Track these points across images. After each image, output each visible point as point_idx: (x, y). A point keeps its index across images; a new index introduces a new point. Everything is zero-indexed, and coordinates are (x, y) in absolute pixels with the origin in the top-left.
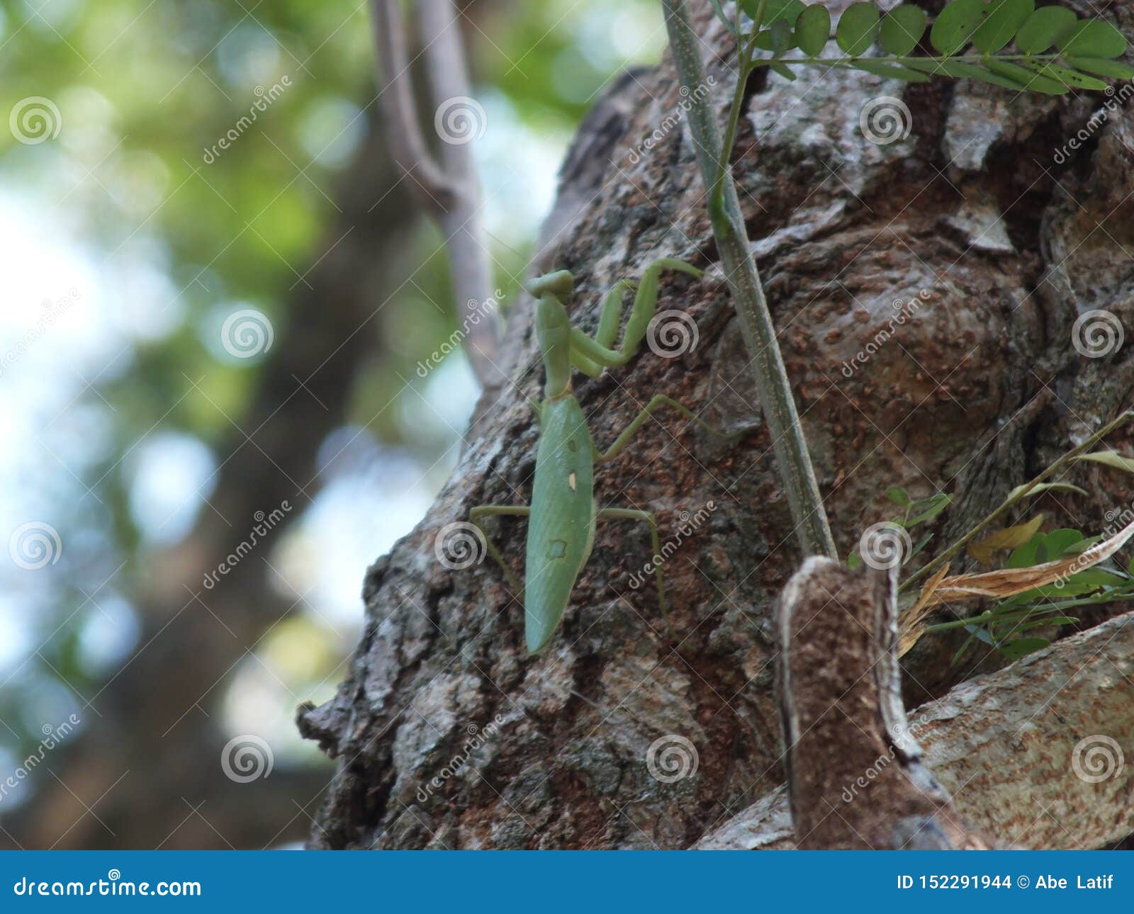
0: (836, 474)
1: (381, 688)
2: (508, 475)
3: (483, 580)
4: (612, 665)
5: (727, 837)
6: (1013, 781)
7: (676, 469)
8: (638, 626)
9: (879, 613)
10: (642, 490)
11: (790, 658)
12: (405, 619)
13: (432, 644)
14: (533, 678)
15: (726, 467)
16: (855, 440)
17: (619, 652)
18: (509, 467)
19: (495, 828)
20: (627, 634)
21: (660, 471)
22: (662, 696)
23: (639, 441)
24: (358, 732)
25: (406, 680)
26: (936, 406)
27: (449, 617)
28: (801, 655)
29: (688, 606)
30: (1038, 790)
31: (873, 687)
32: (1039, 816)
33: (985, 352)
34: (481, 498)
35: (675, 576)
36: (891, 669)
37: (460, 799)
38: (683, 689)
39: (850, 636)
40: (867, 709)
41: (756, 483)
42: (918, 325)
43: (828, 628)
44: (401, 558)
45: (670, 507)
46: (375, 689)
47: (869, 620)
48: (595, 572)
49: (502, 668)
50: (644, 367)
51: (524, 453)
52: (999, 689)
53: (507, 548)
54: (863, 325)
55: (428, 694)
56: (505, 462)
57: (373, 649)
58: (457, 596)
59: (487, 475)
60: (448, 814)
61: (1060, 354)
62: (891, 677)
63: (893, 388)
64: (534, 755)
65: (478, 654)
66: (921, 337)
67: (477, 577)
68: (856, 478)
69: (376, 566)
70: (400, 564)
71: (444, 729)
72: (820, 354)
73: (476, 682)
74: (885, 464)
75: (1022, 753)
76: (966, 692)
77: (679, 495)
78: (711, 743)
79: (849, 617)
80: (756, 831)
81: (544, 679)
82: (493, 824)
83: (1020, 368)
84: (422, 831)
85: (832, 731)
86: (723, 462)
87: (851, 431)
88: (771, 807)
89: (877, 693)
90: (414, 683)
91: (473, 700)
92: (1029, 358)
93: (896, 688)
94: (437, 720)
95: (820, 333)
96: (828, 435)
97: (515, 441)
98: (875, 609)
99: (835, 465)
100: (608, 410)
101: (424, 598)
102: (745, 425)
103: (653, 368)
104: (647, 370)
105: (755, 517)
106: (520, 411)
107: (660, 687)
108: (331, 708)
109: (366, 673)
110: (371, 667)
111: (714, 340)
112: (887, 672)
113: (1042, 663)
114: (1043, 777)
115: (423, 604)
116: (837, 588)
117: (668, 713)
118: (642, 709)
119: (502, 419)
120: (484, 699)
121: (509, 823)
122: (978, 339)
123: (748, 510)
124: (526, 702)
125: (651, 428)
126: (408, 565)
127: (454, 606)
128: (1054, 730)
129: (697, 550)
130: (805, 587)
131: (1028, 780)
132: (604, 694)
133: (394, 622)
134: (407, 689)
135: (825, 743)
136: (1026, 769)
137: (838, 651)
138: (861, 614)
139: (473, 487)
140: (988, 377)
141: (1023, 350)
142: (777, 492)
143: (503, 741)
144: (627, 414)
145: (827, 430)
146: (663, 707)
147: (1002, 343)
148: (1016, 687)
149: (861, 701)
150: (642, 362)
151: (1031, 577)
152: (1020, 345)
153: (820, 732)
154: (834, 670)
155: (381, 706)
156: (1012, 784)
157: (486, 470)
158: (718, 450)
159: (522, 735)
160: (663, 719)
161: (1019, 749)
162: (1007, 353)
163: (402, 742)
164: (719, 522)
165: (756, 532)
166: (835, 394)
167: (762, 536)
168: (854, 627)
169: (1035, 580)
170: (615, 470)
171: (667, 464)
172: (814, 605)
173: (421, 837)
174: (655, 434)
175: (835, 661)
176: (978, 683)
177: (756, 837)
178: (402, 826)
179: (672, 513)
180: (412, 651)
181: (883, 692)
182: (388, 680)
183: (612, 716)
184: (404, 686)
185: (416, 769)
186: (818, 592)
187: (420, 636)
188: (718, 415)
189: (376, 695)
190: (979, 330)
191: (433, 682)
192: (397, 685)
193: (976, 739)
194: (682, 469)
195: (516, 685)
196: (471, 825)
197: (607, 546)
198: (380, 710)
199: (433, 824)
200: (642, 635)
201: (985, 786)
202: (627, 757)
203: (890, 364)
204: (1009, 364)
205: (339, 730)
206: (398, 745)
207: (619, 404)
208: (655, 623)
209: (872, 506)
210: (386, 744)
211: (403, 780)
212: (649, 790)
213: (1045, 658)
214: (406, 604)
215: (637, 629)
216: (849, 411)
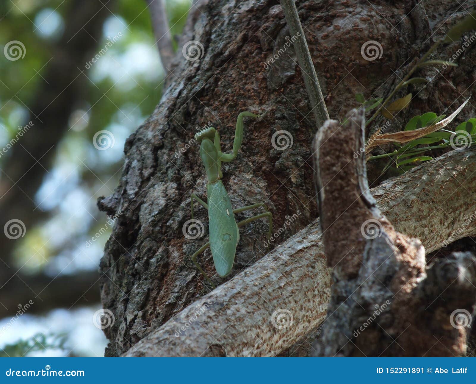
0: (328, 94)
1: (134, 189)
2: (187, 97)
3: (177, 142)
4: (234, 177)
5: (289, 245)
6: (408, 220)
7: (259, 93)
8: (245, 160)
9: (357, 143)
10: (245, 102)
11: (320, 163)
12: (143, 160)
13: (155, 170)
14: (200, 183)
15: (281, 92)
16: (335, 80)
17: (237, 171)
18: (187, 94)
19: (184, 247)
20: (240, 163)
21: (253, 94)
22: (256, 190)
23: (243, 81)
24: (124, 208)
25: (144, 185)
26: (369, 65)
27: (162, 158)
28: (325, 162)
29: (266, 151)
30: (418, 224)
31: (356, 175)
32: (418, 234)
33: (390, 42)
34: (175, 107)
35: (260, 138)
36: (363, 167)
37: (169, 235)
38: (264, 186)
39: (345, 153)
40: (353, 184)
41: (294, 98)
42: (361, 31)
43: (336, 150)
44: (141, 134)
45: (257, 109)
46: (131, 189)
47: (353, 146)
48: (225, 137)
49: (186, 179)
50: (245, 50)
51: (193, 88)
52: (401, 182)
53: (187, 128)
54: (337, 31)
55: (154, 191)
56: (185, 92)
57: (129, 173)
58: (166, 149)
59: (177, 98)
60: (164, 241)
61: (421, 42)
62: (363, 171)
63: (351, 58)
64: (201, 216)
65: (175, 173)
66: (363, 36)
67: (174, 141)
68: (336, 96)
69: (129, 138)
70: (140, 137)
71: (162, 205)
72: (320, 44)
73: (175, 185)
74: (349, 90)
75: (411, 209)
76: (387, 184)
77: (261, 104)
78: (277, 209)
79: (345, 145)
80: (301, 242)
81: (204, 183)
82: (184, 245)
83: (405, 49)
84: (153, 249)
85: (338, 194)
86: (279, 89)
87: (333, 76)
88: (307, 233)
89: (357, 177)
90: (147, 186)
91: (174, 193)
92: (408, 44)
93: (365, 175)
94: (158, 201)
95: (320, 35)
96: (324, 78)
97: (189, 83)
98: (356, 142)
99: (327, 91)
100: (230, 69)
101: (151, 150)
102: (289, 74)
103: (249, 50)
104: (246, 51)
105: (293, 113)
106: (191, 70)
107: (255, 186)
108: (112, 198)
109: (127, 183)
110: (129, 180)
111: (275, 38)
112: (361, 169)
113: (418, 171)
114: (420, 218)
115: (151, 153)
116: (340, 133)
117: (258, 196)
118: (247, 195)
119: (183, 74)
120: (178, 192)
121: (191, 244)
122: (387, 37)
123: (290, 110)
124: (197, 193)
125: (249, 76)
126: (144, 137)
127: (164, 153)
128: (424, 199)
129: (269, 127)
130: (325, 133)
131: (414, 220)
132: (231, 189)
133: (138, 161)
134: (144, 189)
135: (336, 199)
136: (413, 215)
137: (340, 159)
138: (350, 144)
139: (172, 103)
140: (391, 53)
141: (406, 41)
142: (303, 102)
143: (187, 210)
144: (238, 70)
145: (323, 76)
146: (256, 194)
147: (397, 38)
148: (408, 181)
149: (351, 181)
150: (244, 48)
151: (415, 134)
152: (404, 39)
153: (334, 194)
154: (339, 168)
155: (134, 196)
156: (407, 221)
157: (177, 95)
158: (277, 84)
159: (195, 207)
160: (256, 199)
161: (410, 207)
162: (399, 42)
163: (143, 212)
164: (278, 115)
165: (294, 119)
166: (327, 61)
167: (297, 121)
168: (347, 149)
169: (416, 136)
170: (233, 94)
171: (255, 91)
172: (330, 140)
173: (152, 251)
174: (250, 78)
175: (339, 164)
176: (392, 181)
177: (301, 245)
178: (144, 247)
179: (258, 111)
180: (146, 173)
181: (360, 177)
182: (137, 185)
183: (234, 198)
184: (143, 188)
185: (150, 223)
186: (331, 135)
187: (150, 166)
188: (277, 70)
189: (131, 192)
190: (387, 33)
191: (156, 186)
192: (140, 188)
193: (392, 203)
194: (262, 93)
195: (192, 186)
196: (173, 246)
197: (230, 126)
198: (133, 198)
199: (158, 246)
200: (246, 164)
201: (396, 223)
202: (241, 215)
203: (349, 48)
204: (400, 47)
205: (115, 207)
206: (141, 213)
207: (234, 66)
208: (252, 158)
209: (343, 108)
210: (136, 213)
211: (144, 227)
212: (251, 229)
213: (419, 169)
214: (143, 153)
215: (244, 161)
216: (333, 68)
